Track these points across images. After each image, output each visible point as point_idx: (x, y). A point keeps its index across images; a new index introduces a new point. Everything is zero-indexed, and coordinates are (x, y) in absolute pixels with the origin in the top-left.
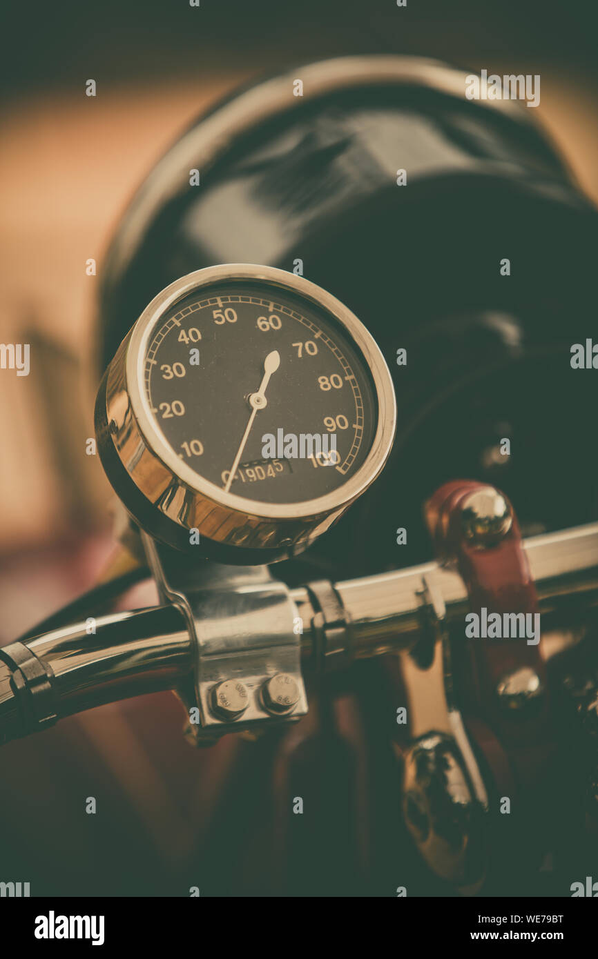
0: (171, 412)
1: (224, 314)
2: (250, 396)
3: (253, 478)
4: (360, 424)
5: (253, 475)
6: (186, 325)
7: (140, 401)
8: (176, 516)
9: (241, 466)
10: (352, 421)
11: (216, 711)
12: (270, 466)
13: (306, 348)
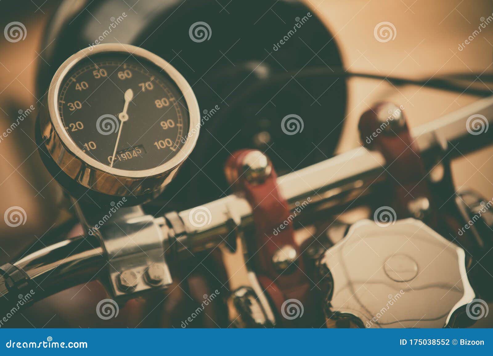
0: (76, 128)
1: (100, 73)
2: (118, 115)
3: (125, 158)
4: (181, 123)
5: (125, 157)
6: (79, 81)
7: (58, 124)
8: (86, 184)
9: (118, 153)
10: (176, 122)
11: (122, 288)
12: (134, 151)
13: (146, 86)
